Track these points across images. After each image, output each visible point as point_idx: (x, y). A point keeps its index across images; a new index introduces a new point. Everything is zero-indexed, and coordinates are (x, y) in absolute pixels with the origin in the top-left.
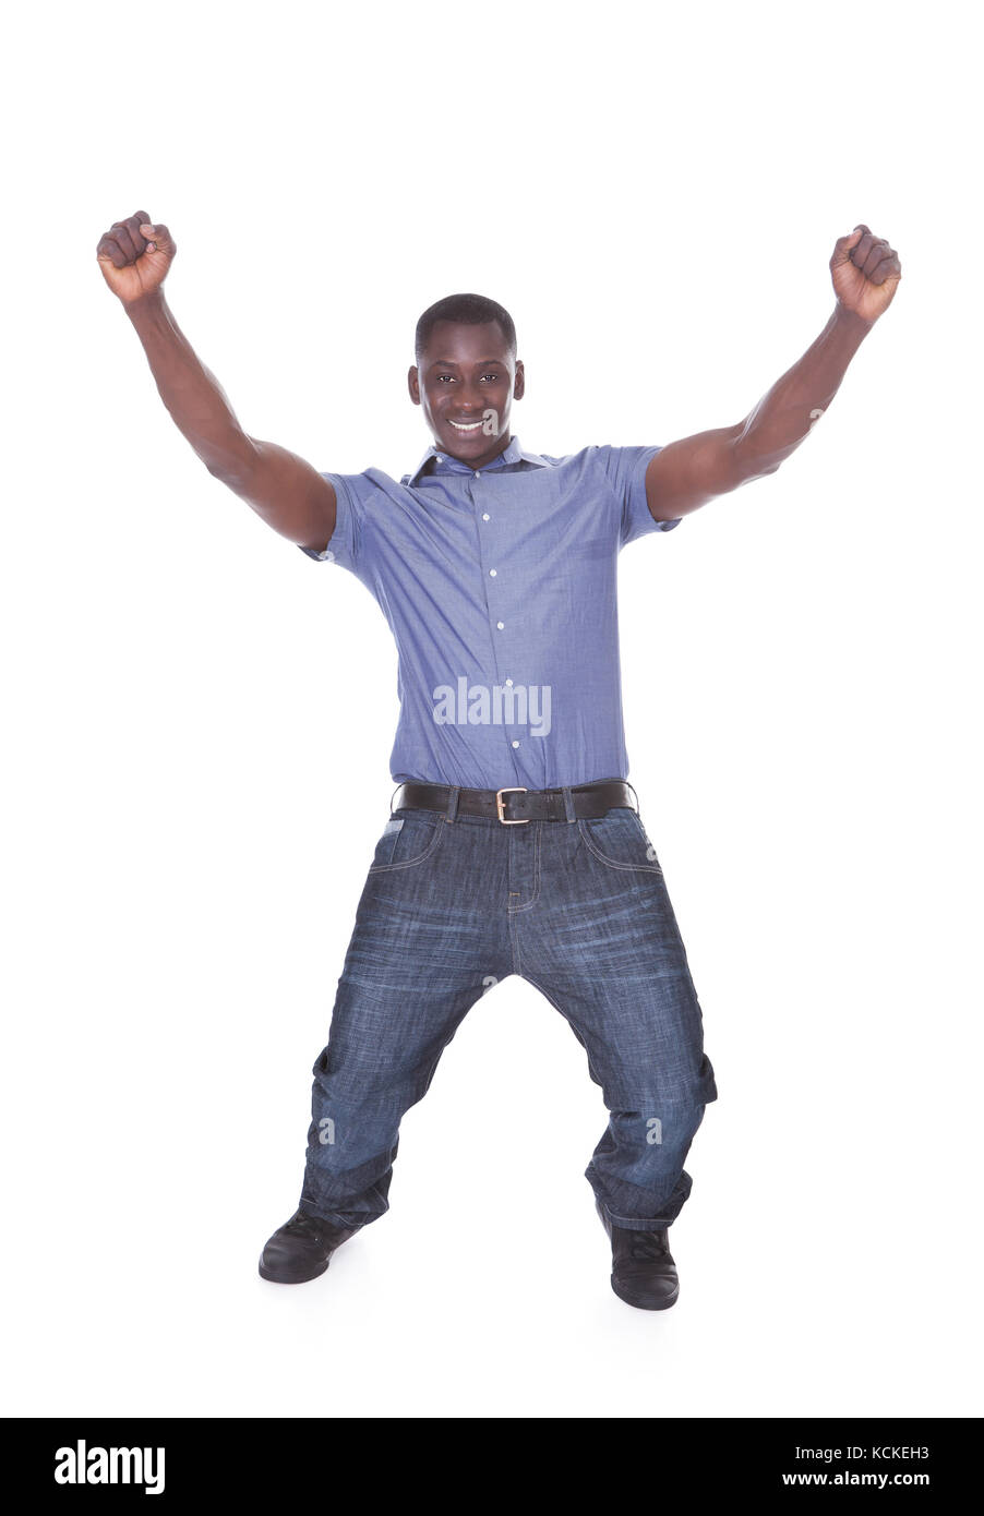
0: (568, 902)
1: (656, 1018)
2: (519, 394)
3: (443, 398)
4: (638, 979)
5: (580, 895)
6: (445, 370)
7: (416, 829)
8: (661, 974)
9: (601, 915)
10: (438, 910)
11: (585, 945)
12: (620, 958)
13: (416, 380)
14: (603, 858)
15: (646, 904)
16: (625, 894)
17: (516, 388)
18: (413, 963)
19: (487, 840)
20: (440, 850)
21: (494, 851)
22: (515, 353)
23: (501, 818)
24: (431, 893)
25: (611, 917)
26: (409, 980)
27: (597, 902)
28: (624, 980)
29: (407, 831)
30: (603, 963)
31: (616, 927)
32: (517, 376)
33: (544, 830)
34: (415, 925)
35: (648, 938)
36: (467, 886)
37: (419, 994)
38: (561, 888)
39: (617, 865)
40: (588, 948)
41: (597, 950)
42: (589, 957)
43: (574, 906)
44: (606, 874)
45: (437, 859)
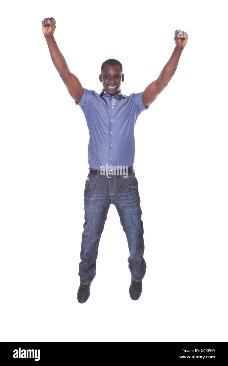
0: (120, 194)
1: (133, 217)
2: (123, 81)
3: (107, 81)
4: (131, 210)
5: (123, 193)
6: (108, 75)
7: (92, 179)
8: (136, 209)
9: (126, 197)
10: (97, 196)
11: (123, 202)
12: (129, 206)
13: (101, 77)
14: (128, 185)
15: (134, 195)
16: (131, 192)
17: (122, 79)
18: (94, 206)
19: (105, 181)
20: (96, 184)
21: (106, 183)
22: (122, 72)
23: (107, 177)
24: (95, 192)
25: (128, 197)
26: (94, 209)
27: (126, 194)
28: (128, 210)
29: (90, 180)
30: (125, 206)
31: (129, 199)
32: (122, 77)
33: (116, 179)
34: (93, 199)
35: (134, 202)
36: (102, 191)
37: (97, 212)
38: (119, 191)
39: (130, 187)
40: (123, 203)
41: (124, 204)
42: (123, 205)
43: (122, 195)
44: (128, 188)
45: (96, 185)
